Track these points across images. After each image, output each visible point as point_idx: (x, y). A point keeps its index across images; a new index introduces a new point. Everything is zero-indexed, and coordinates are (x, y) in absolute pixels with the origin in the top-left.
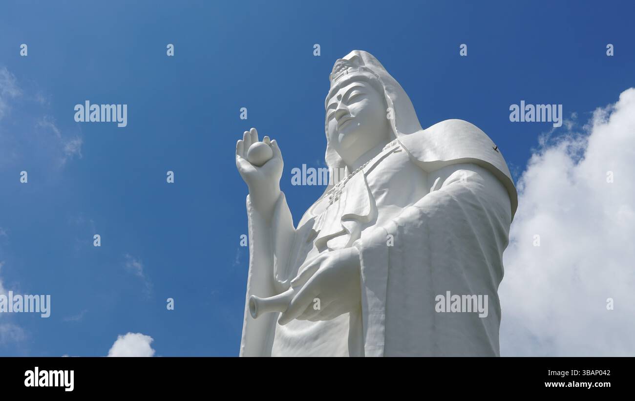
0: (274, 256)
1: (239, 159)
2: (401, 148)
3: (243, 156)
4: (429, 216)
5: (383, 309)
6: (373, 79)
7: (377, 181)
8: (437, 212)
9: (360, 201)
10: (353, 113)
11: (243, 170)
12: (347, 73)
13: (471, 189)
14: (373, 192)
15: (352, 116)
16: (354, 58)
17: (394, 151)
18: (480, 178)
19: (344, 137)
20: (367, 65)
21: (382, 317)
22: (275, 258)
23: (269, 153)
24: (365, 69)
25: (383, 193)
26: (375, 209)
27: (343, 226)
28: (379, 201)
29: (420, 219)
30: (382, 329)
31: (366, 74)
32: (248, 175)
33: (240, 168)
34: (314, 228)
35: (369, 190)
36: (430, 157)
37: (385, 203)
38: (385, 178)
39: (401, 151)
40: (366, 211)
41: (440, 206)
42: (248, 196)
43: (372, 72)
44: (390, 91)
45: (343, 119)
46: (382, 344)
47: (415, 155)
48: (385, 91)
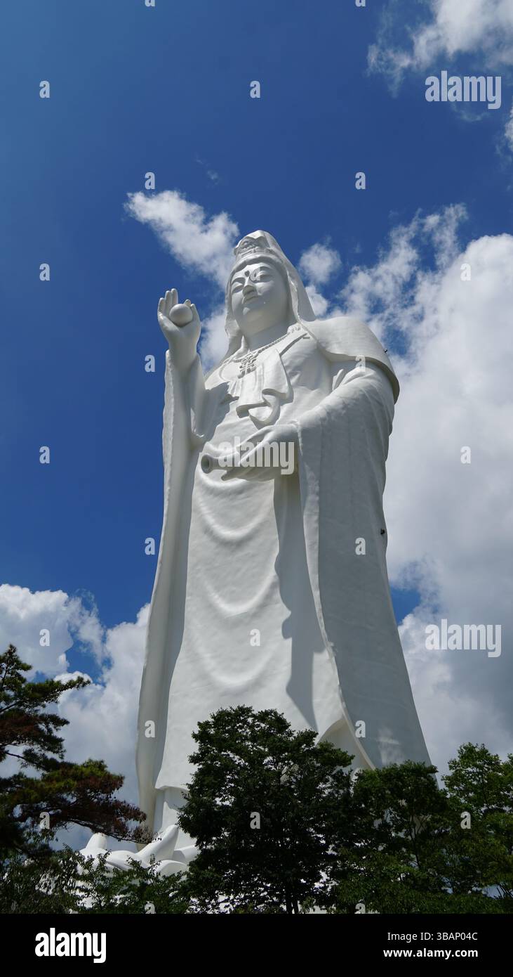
0: (192, 411)
1: (161, 316)
2: (308, 335)
3: (165, 314)
4: (349, 406)
5: (318, 482)
6: (278, 263)
7: (291, 362)
8: (355, 404)
9: (278, 378)
10: (260, 292)
11: (166, 327)
12: (255, 252)
13: (375, 387)
14: (288, 372)
15: (259, 294)
16: (260, 238)
17: (303, 337)
18: (379, 378)
19: (249, 312)
20: (272, 248)
21: (317, 489)
22: (193, 414)
23: (189, 317)
24: (271, 252)
25: (296, 374)
26: (291, 387)
27: (264, 399)
28: (293, 381)
29: (343, 409)
30: (317, 498)
31: (272, 256)
32: (171, 333)
33: (163, 325)
34: (229, 393)
35: (285, 368)
36: (336, 350)
37: (298, 384)
38: (298, 361)
39: (309, 338)
40: (285, 389)
41: (357, 400)
42: (168, 352)
43: (278, 256)
44: (293, 278)
45: (249, 296)
46: (318, 511)
47: (323, 345)
48: (289, 277)
